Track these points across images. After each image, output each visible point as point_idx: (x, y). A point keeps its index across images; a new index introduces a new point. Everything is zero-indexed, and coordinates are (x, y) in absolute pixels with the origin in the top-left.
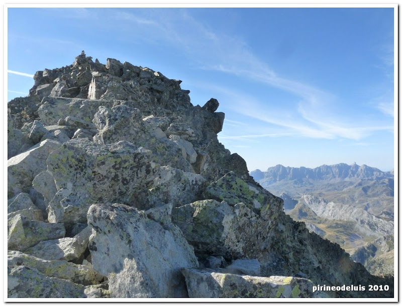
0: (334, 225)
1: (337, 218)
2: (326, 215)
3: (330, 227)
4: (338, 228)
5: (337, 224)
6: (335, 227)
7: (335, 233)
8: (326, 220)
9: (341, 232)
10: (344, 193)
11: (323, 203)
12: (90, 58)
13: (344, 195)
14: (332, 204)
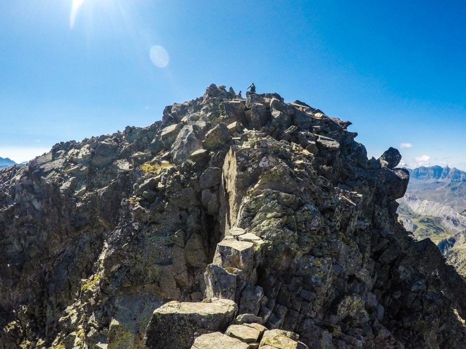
0: (426, 220)
1: (429, 214)
2: (420, 211)
3: (422, 221)
4: (429, 222)
5: (428, 219)
6: (426, 222)
7: (426, 227)
8: (419, 216)
9: (431, 226)
10: (436, 192)
11: (419, 200)
12: (223, 88)
13: (437, 194)
14: (426, 202)
